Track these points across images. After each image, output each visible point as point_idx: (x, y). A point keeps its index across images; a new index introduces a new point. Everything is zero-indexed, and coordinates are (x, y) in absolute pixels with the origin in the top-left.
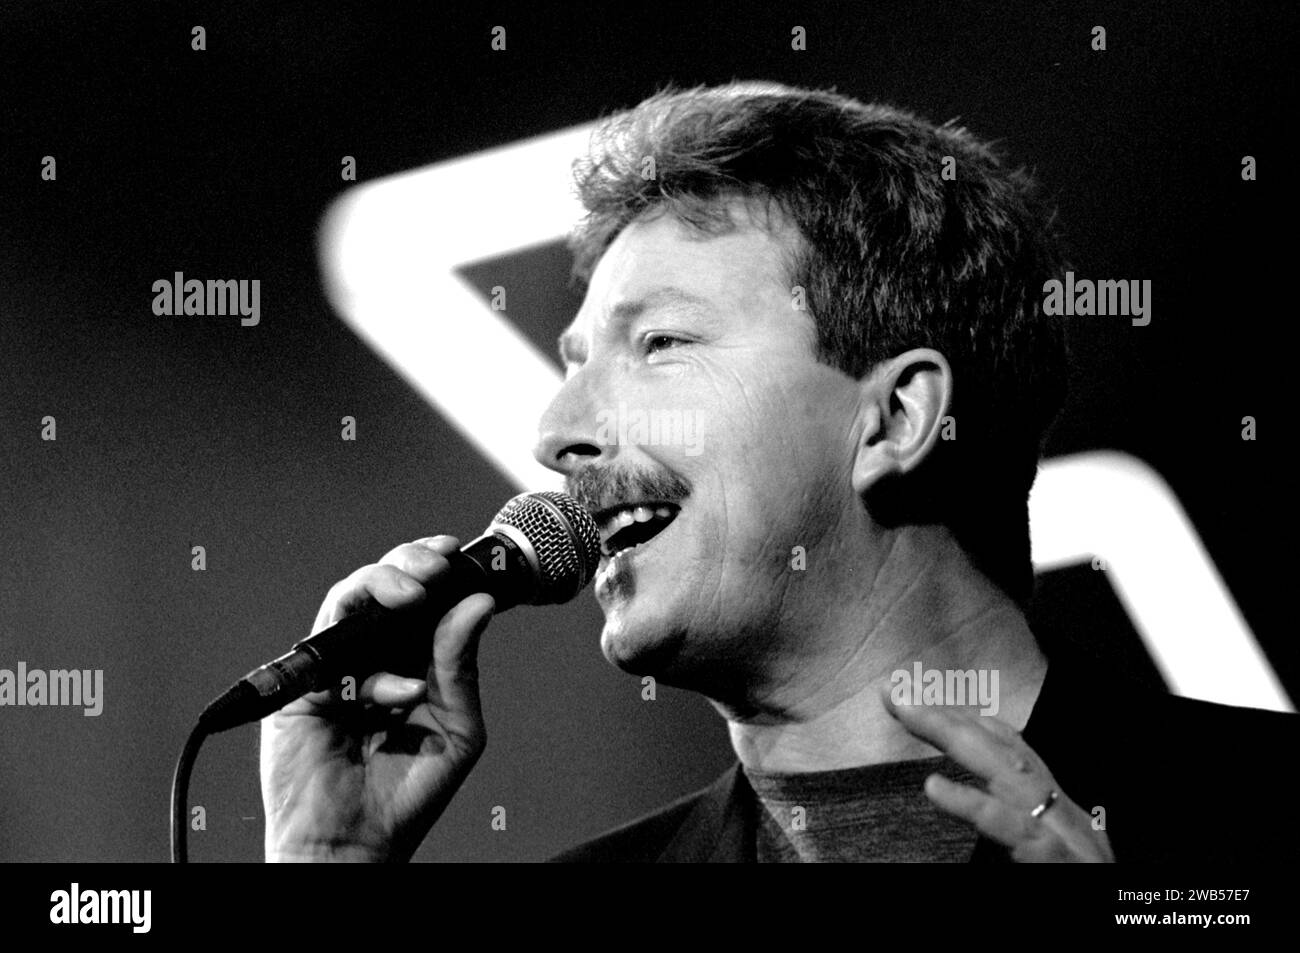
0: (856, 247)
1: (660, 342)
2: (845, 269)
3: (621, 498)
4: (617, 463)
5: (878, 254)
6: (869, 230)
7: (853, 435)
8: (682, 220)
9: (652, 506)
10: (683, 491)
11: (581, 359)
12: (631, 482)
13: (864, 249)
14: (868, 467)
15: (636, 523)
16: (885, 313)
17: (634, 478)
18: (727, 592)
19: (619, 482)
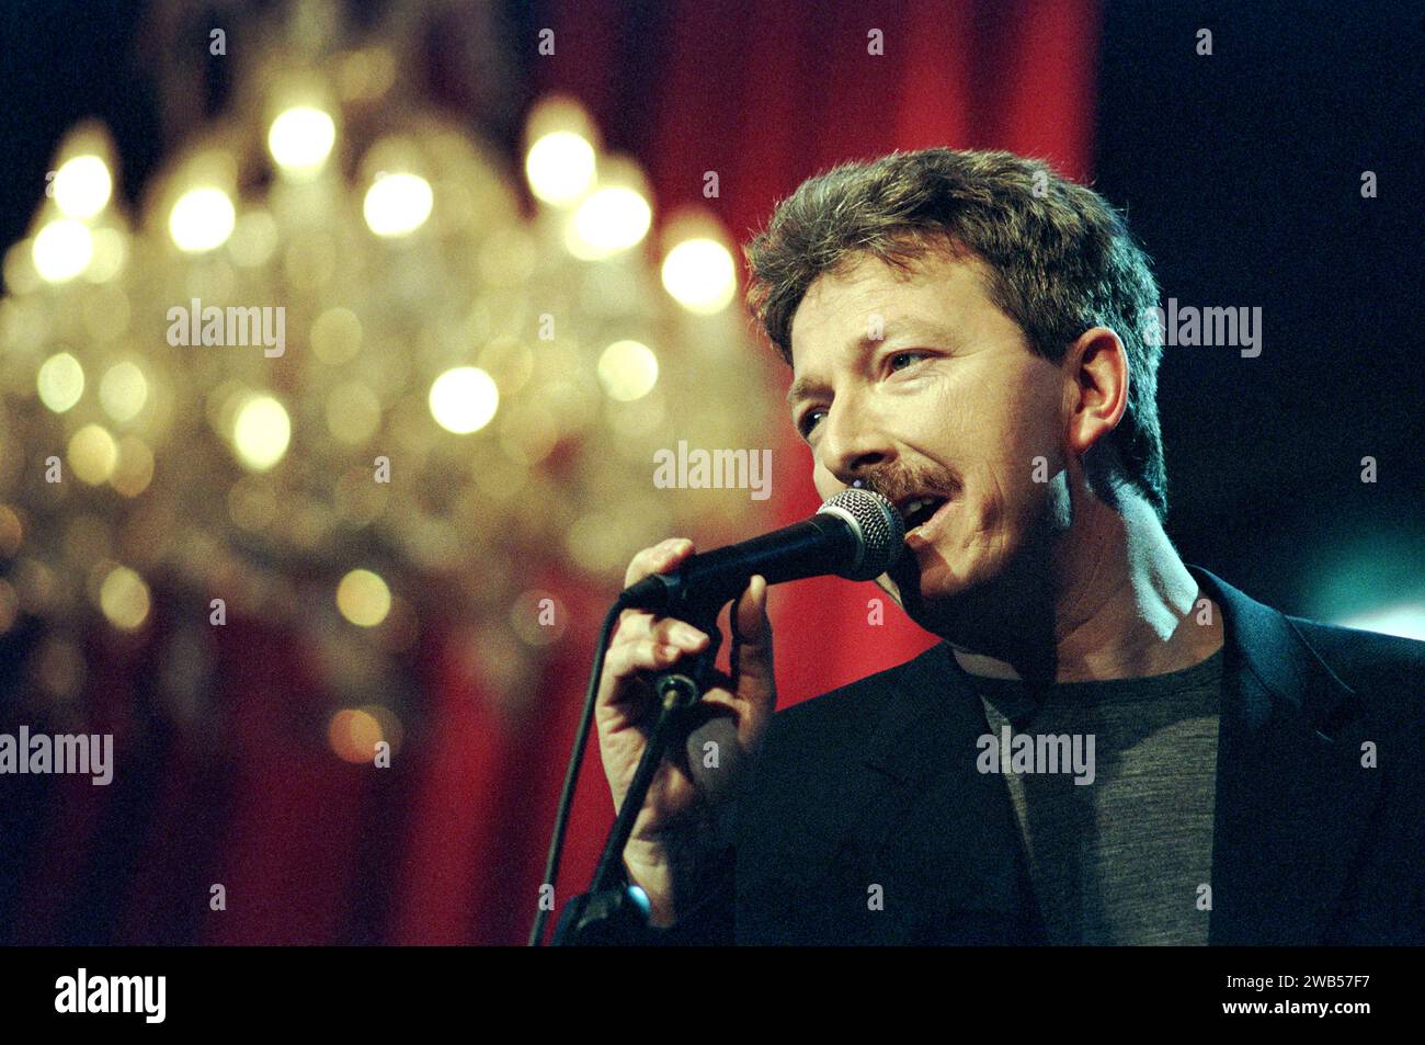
3: (909, 489)
12: (915, 475)
19: (906, 477)
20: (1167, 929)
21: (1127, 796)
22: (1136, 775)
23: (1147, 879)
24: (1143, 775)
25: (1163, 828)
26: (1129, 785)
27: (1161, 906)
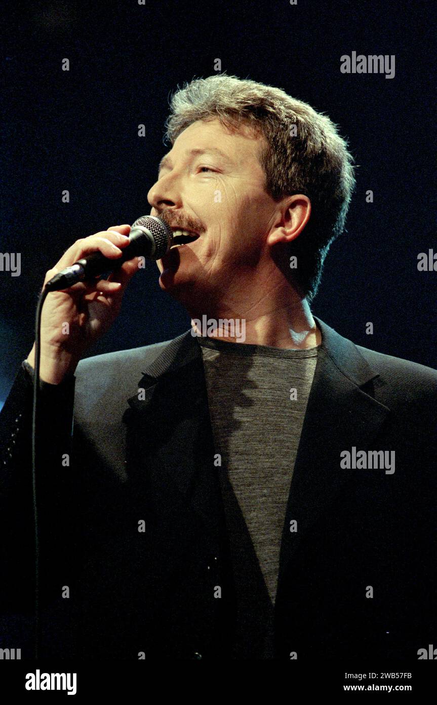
0: (286, 151)
1: (204, 170)
2: (281, 157)
3: (179, 224)
4: (180, 211)
5: (293, 155)
6: (292, 145)
7: (270, 223)
8: (221, 123)
9: (190, 232)
10: (204, 229)
11: (171, 168)
12: (184, 219)
13: (289, 151)
14: (274, 236)
15: (182, 235)
16: (292, 178)
17: (186, 218)
18: (214, 270)
19: (180, 218)
20: (270, 458)
21: (259, 396)
22: (265, 389)
23: (263, 434)
24: (269, 389)
25: (275, 413)
26: (261, 392)
27: (269, 447)
